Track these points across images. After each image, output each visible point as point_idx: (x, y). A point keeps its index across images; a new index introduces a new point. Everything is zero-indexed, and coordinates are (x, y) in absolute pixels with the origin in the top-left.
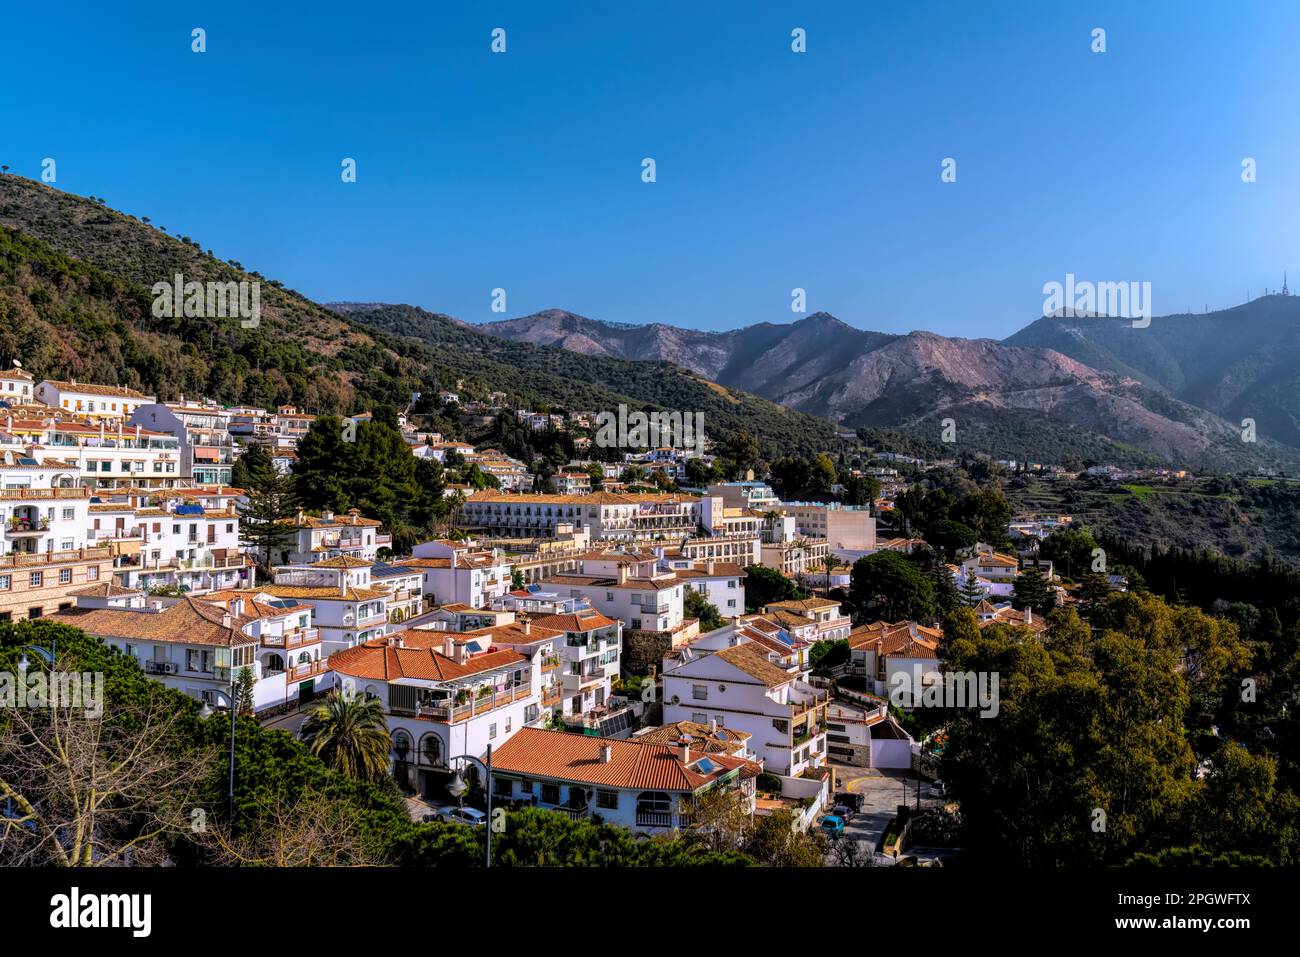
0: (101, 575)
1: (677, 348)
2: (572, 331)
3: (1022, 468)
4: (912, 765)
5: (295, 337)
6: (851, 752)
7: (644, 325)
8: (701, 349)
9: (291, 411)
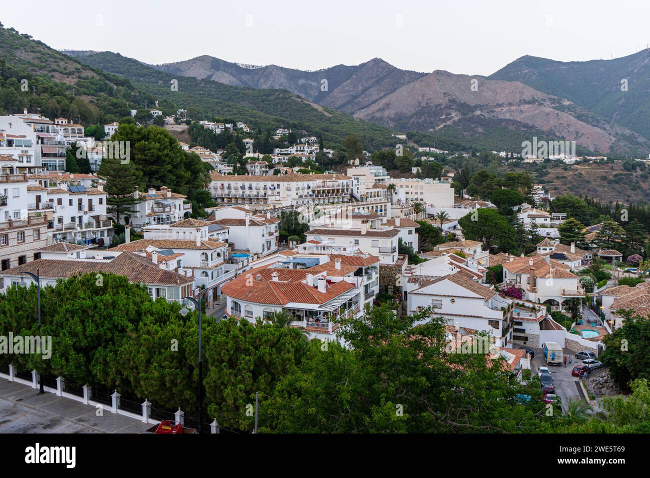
0: (41, 235)
1: (286, 81)
2: (218, 70)
3: (509, 156)
4: (566, 346)
5: (46, 73)
6: (526, 339)
7: (264, 66)
8: (301, 82)
9: (64, 122)
